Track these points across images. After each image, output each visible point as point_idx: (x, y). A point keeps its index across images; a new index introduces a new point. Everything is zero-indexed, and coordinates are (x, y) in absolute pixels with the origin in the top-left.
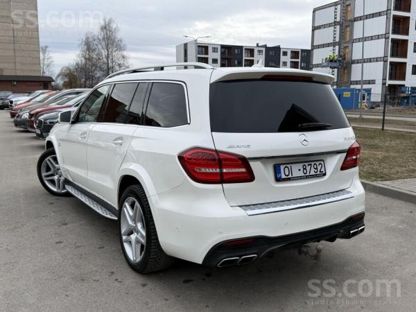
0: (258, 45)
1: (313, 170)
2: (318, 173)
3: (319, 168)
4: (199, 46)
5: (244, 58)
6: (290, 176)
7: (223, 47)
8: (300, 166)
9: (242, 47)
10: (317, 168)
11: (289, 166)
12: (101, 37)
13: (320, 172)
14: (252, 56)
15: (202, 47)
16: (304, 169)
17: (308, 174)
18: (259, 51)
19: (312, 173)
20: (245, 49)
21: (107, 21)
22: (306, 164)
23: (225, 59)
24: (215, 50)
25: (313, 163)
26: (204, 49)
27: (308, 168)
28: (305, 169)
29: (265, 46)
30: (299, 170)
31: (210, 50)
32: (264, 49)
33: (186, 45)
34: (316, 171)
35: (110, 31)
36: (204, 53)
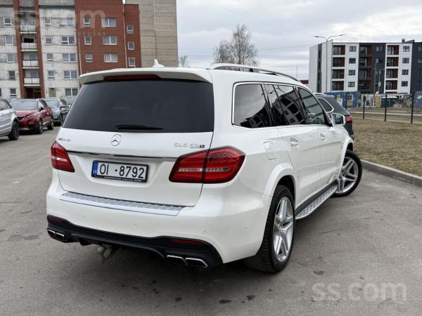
0: (403, 41)
1: (131, 173)
2: (137, 178)
3: (139, 173)
4: (334, 46)
5: (386, 56)
6: (105, 174)
7: (361, 45)
8: (118, 167)
9: (384, 44)
10: (136, 173)
11: (106, 164)
12: (233, 45)
13: (139, 177)
14: (397, 53)
15: (338, 46)
16: (121, 170)
17: (124, 176)
18: (406, 48)
19: (130, 176)
20: (388, 46)
21: (240, 27)
22: (125, 166)
23: (365, 58)
24: (352, 49)
25: (133, 167)
26: (340, 49)
27: (126, 170)
28: (123, 171)
29: (413, 42)
30: (116, 170)
31: (347, 49)
32: (411, 45)
33: (320, 46)
34: (134, 175)
35: (242, 38)
36: (340, 52)
